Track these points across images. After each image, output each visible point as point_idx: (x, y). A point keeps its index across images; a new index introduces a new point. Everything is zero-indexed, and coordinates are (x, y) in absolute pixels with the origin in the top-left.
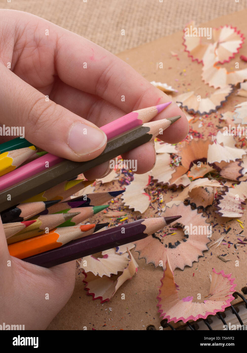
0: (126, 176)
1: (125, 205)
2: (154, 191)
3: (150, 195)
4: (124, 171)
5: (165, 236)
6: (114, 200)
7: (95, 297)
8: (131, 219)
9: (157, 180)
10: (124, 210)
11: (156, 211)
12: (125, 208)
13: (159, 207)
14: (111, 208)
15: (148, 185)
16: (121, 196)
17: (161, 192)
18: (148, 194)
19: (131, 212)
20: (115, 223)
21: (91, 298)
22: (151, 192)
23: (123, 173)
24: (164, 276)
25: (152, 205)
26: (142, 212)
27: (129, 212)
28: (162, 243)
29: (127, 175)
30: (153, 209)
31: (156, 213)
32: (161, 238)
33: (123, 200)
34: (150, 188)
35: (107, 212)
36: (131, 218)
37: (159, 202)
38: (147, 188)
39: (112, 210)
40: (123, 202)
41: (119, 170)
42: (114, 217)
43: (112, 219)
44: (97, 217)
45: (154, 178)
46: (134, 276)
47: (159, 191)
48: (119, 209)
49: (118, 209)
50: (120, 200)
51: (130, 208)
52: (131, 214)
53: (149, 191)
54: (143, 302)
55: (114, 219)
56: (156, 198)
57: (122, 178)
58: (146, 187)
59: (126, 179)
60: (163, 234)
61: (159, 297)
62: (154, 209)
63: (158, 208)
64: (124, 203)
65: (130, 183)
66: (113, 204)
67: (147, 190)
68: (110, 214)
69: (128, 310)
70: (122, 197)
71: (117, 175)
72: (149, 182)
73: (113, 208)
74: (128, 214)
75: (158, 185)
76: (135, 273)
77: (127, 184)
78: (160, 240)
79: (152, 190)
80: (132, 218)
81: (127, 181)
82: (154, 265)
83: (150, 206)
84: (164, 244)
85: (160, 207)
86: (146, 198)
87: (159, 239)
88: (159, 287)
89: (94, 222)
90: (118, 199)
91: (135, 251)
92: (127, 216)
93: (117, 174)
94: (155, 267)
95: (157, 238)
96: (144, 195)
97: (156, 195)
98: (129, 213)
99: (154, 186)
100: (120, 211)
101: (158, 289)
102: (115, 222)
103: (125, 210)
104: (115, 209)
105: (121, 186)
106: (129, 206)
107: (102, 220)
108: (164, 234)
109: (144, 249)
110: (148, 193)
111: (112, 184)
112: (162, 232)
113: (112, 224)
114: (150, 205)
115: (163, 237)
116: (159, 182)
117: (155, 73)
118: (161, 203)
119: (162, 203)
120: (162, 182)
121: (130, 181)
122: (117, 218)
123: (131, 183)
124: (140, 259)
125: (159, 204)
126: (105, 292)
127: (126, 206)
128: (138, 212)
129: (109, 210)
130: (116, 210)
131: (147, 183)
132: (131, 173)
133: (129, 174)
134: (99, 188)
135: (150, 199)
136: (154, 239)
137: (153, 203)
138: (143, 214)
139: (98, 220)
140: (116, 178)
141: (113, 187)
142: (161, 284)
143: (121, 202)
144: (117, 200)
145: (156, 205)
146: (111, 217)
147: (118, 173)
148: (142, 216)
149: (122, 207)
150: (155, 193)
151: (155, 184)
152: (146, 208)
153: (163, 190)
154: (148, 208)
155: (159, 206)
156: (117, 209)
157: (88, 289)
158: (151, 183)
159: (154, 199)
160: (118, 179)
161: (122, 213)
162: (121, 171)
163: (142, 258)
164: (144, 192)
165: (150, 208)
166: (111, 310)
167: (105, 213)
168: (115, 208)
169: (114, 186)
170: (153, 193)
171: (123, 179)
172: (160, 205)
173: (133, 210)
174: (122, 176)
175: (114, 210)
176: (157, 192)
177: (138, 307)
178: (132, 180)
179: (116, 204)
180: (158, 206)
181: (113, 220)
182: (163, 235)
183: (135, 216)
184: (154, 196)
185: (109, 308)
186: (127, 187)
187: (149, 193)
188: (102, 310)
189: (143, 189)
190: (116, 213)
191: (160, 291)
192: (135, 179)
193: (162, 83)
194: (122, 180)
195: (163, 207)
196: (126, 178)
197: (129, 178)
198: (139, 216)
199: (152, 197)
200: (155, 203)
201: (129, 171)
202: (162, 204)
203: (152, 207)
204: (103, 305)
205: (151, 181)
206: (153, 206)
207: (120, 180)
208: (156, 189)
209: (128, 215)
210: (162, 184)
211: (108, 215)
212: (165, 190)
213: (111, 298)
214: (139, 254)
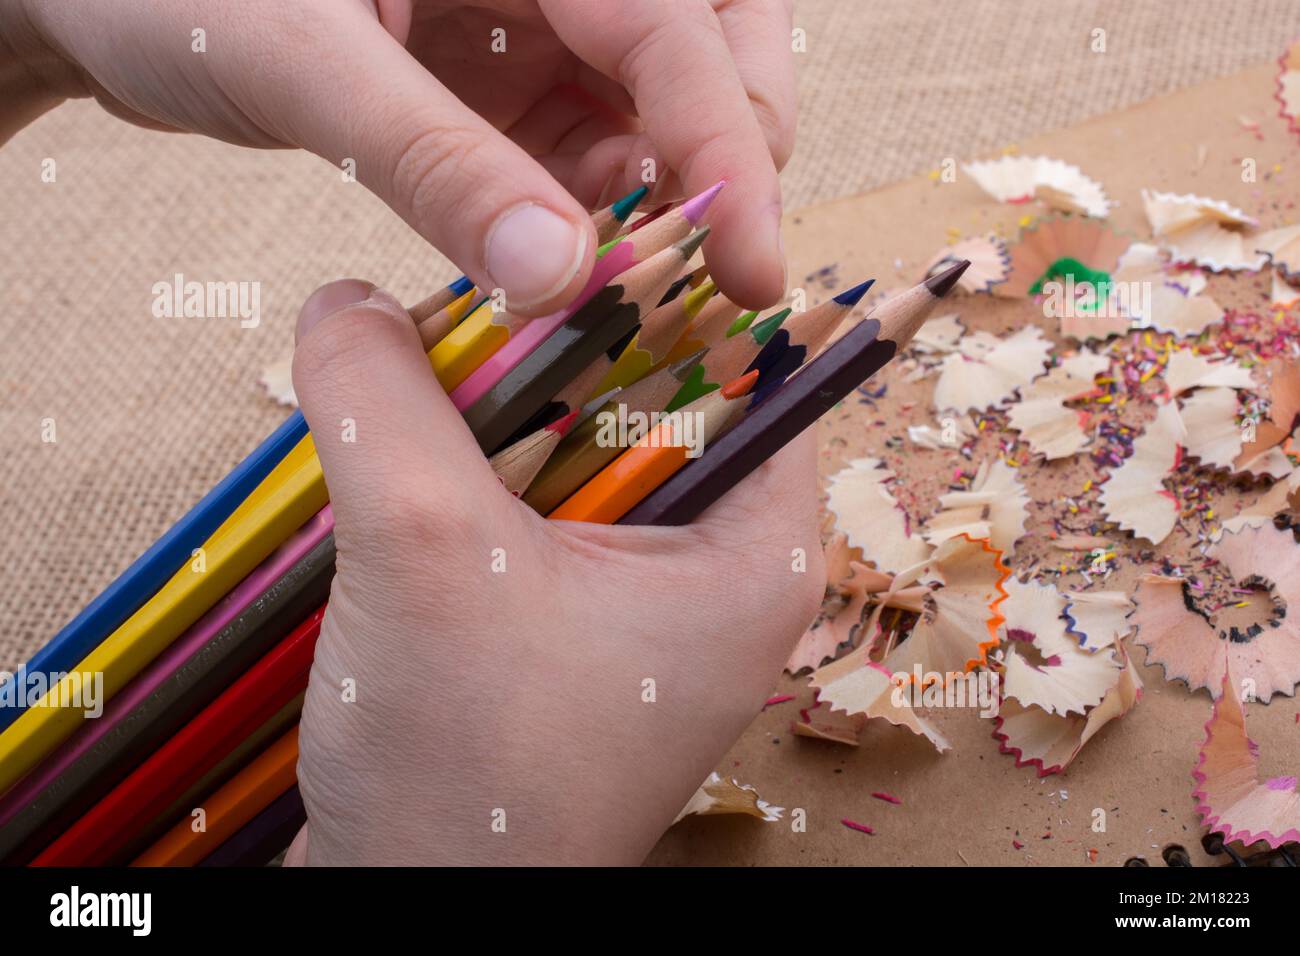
0: (1110, 442)
1: (1109, 519)
2: (1190, 488)
3: (1176, 496)
4: (1106, 431)
5: (1217, 608)
6: (1078, 506)
7: (1023, 760)
8: (1125, 559)
9: (1196, 459)
10: (1104, 533)
11: (1193, 540)
12: (1108, 527)
13: (1203, 531)
14: (1069, 525)
15: (1172, 470)
16: (1098, 496)
17: (1208, 490)
18: (1173, 494)
19: (1124, 539)
20: (1080, 567)
21: (1012, 760)
22: (1181, 490)
23: (1103, 435)
24: (1216, 716)
25: (1184, 523)
26: (1155, 541)
27: (1117, 539)
28: (1213, 627)
29: (1115, 441)
30: (1184, 534)
31: (1195, 545)
32: (1208, 613)
33: (1102, 505)
34: (1179, 477)
35: (1058, 535)
36: (1124, 556)
37: (1201, 517)
38: (1170, 479)
39: (1073, 531)
40: (1103, 510)
41: (1094, 428)
42: (1076, 550)
43: (1071, 554)
44: (1030, 548)
45: (1190, 454)
46: (1130, 711)
47: (1203, 488)
48: (1092, 530)
49: (1089, 531)
50: (1094, 507)
51: (1122, 528)
52: (1125, 547)
53: (1175, 485)
54: (1154, 780)
55: (1078, 556)
56: (1194, 505)
57: (1102, 448)
58: (1168, 475)
59: (1111, 452)
60: (1213, 604)
61: (1200, 770)
62: (1189, 535)
63: (1200, 532)
64: (1106, 515)
65: (1123, 463)
66: (1075, 515)
67: (1170, 484)
68: (1068, 541)
69: (1111, 800)
70: (1101, 499)
71: (1086, 440)
72: (1177, 463)
73: (1076, 526)
74: (1117, 543)
75: (1201, 472)
76: (1135, 703)
77: (1115, 465)
78: (1207, 619)
79: (1184, 483)
80: (1128, 556)
81: (1113, 456)
82: (1187, 685)
83: (1178, 527)
84: (1218, 629)
85: (1206, 530)
86: (1168, 504)
87: (1204, 615)
88: (1199, 745)
89: (1022, 561)
90: (1090, 504)
91: (1136, 642)
92: (1113, 549)
93: (1088, 436)
94: (1189, 689)
95: (1198, 612)
96: (1162, 496)
97: (1193, 498)
98: (1120, 541)
99: (1189, 474)
100: (1093, 534)
101: (1198, 750)
102: (1079, 563)
103: (1108, 533)
104: (1080, 530)
105: (1097, 470)
106: (1118, 524)
107: (1045, 556)
108: (1216, 603)
109: (1160, 641)
110: (1172, 490)
111: (1072, 463)
112: (1211, 598)
113: (1073, 568)
114: (1178, 523)
115: (1212, 611)
116: (1204, 462)
117: (1194, 174)
118: (1207, 521)
119: (1211, 520)
120: (1213, 465)
121: (1122, 458)
122: (1085, 554)
123: (1126, 461)
124: (1151, 665)
125: (1202, 523)
126: (1050, 747)
127: (1111, 523)
128: (1145, 541)
129: (1064, 531)
130: (1084, 533)
131: (1171, 464)
132: (1126, 437)
133: (1121, 440)
134: (1037, 472)
135: (1178, 507)
136: (1191, 614)
137: (1187, 518)
138: (1159, 546)
139: (1034, 556)
140: (1084, 446)
141: (1076, 472)
142: (1206, 736)
143: (1097, 512)
144: (1086, 506)
145: (1193, 525)
146: (1069, 550)
147: (1091, 433)
148: (1156, 551)
149: (1098, 524)
150: (1193, 492)
151: (1192, 469)
152: (1166, 531)
153: (1213, 485)
154: (1172, 532)
155: (1204, 527)
156: (1085, 529)
157: (1003, 738)
158: (1181, 465)
159: (1188, 507)
160: (1088, 449)
161: (1098, 540)
162: (1098, 430)
163: (1155, 664)
164: (1162, 488)
165: (1179, 531)
166: (1066, 797)
167: (1052, 539)
168: (1082, 526)
169: (1077, 467)
170: (1187, 493)
171: (1104, 451)
172: (1205, 524)
173: (1130, 534)
174: (1102, 442)
175: (1078, 533)
176: (1197, 491)
177: (1141, 793)
178: (1128, 454)
179: (1084, 516)
180: (1200, 527)
181: (1073, 558)
182: (1212, 607)
183: (1134, 551)
184: (1188, 500)
185: (1062, 792)
186: (1113, 472)
187: (1175, 492)
188: (1041, 794)
189: (1160, 481)
190: (1082, 541)
191: (1202, 755)
192: (1136, 453)
193: (1216, 199)
194: (1099, 452)
195: (1214, 530)
196: (1112, 447)
197: (1121, 450)
198: (1148, 552)
199: (1183, 503)
200: (1192, 520)
201: (1119, 430)
202: (1212, 524)
203: (1183, 529)
204: (1043, 782)
205: (1181, 458)
206: (1187, 528)
207: (1095, 453)
208: (1196, 481)
209: (1117, 546)
210: (1211, 469)
211: (1059, 544)
212: (1219, 485)
213: (1068, 766)
214: (1147, 654)
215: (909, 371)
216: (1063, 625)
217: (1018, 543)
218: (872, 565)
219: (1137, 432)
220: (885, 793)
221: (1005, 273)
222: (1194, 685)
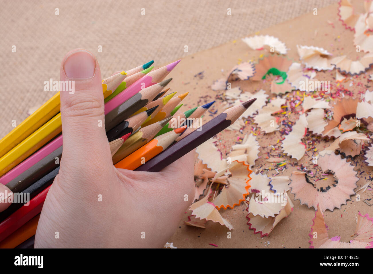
0: (285, 127)
1: (284, 152)
2: (310, 141)
3: (305, 145)
4: (284, 123)
5: (317, 180)
6: (275, 148)
7: (256, 232)
8: (289, 165)
9: (312, 132)
10: (283, 156)
11: (310, 158)
12: (284, 155)
13: (313, 155)
14: (272, 155)
15: (304, 136)
16: (281, 144)
17: (315, 142)
18: (304, 143)
19: (289, 158)
20: (275, 168)
21: (253, 232)
22: (307, 142)
23: (283, 124)
24: (316, 216)
25: (308, 153)
26: (298, 159)
27: (287, 158)
28: (315, 188)
29: (287, 126)
30: (308, 156)
31: (311, 160)
32: (314, 183)
33: (282, 147)
34: (306, 138)
35: (269, 158)
36: (289, 164)
37: (313, 150)
38: (303, 138)
39: (273, 156)
40: (282, 149)
41: (280, 122)
42: (274, 162)
43: (273, 164)
44: (260, 162)
45: (310, 130)
46: (289, 215)
47: (314, 141)
48: (280, 156)
49: (278, 156)
50: (280, 148)
51: (288, 155)
52: (289, 161)
53: (305, 140)
54: (297, 237)
55: (275, 164)
56: (311, 147)
57: (283, 129)
58: (303, 137)
59: (285, 130)
60: (316, 179)
61: (311, 234)
62: (309, 157)
63: (312, 156)
64: (283, 151)
65: (289, 134)
66: (274, 151)
67: (304, 140)
68: (272, 159)
69: (283, 244)
70: (282, 146)
71: (278, 126)
72: (305, 133)
73: (275, 154)
74: (287, 160)
75: (313, 136)
76: (291, 212)
77: (287, 134)
78: (313, 185)
79: (308, 140)
80: (290, 164)
81: (286, 132)
82: (307, 206)
83: (306, 154)
84: (317, 188)
85: (314, 155)
86: (303, 147)
88: (311, 226)
89: (258, 166)
90: (279, 147)
91: (291, 193)
92: (286, 162)
93: (279, 125)
94: (308, 207)
95: (310, 183)
96: (301, 144)
97: (311, 145)
98: (288, 159)
99: (309, 137)
100: (280, 157)
101: (310, 227)
102: (275, 166)
103: (284, 157)
104: (275, 156)
105: (281, 136)
106: (287, 154)
107: (265, 164)
108: (317, 179)
109: (299, 192)
110: (304, 142)
111: (274, 134)
112: (316, 177)
113: (273, 168)
114: (306, 153)
115: (316, 181)
116: (314, 133)
117: (313, 39)
118: (315, 152)
119: (316, 152)
120: (317, 134)
121: (289, 132)
122: (277, 164)
123: (290, 133)
124: (296, 200)
125: (313, 153)
126: (265, 227)
127: (285, 153)
128: (295, 159)
129: (270, 156)
130: (277, 157)
131: (304, 134)
132: (290, 125)
133: (289, 126)
134: (263, 137)
135: (306, 148)
136: (308, 184)
137: (308, 151)
138: (300, 161)
139: (261, 164)
140: (277, 128)
141: (275, 137)
142: (313, 223)
143: (281, 150)
144: (277, 148)
145: (310, 154)
146: (272, 163)
147: (280, 124)
148: (299, 162)
149: (281, 154)
150: (310, 142)
151: (310, 135)
152: (302, 156)
153: (317, 140)
154: (304, 156)
155: (314, 154)
156: (277, 156)
157: (250, 225)
158: (307, 134)
159: (309, 148)
160: (279, 129)
161: (281, 159)
162: (282, 123)
163: (297, 200)
164: (301, 142)
165: (306, 155)
166: (269, 244)
167: (267, 159)
168: (276, 155)
169: (275, 135)
170: (309, 143)
171: (283, 130)
172: (314, 153)
173: (291, 157)
174: (283, 127)
175: (275, 157)
176: (312, 142)
177: (293, 242)
178: (291, 130)
179: (277, 151)
180: (313, 154)
181: (273, 165)
182: (316, 180)
183: (292, 162)
184: (309, 145)
185: (268, 242)
186: (286, 137)
187: (305, 143)
188: (262, 243)
189: (301, 139)
190: (277, 159)
191: (312, 229)
192: (293, 131)
193: (320, 47)
194: (282, 130)
195: (317, 155)
196: (286, 128)
197: (289, 129)
198: (296, 162)
199: (308, 146)
200: (310, 152)
201: (288, 123)
202: (316, 153)
203: (307, 155)
204: (262, 239)
205: (306, 132)
206: (309, 154)
207: (281, 130)
208: (312, 139)
209: (287, 161)
210: (316, 135)
211: (269, 160)
212: (319, 140)
213: (270, 234)
214: (295, 197)
215: (224, 105)
216: (269, 187)
217: (256, 160)
218: (210, 169)
219: (293, 123)
220: (213, 244)
221: (253, 73)
222: (310, 206)
